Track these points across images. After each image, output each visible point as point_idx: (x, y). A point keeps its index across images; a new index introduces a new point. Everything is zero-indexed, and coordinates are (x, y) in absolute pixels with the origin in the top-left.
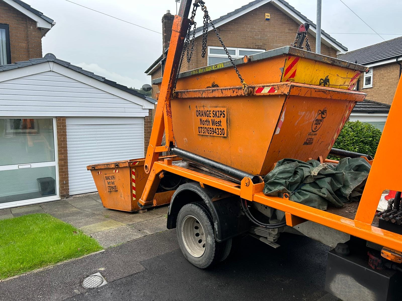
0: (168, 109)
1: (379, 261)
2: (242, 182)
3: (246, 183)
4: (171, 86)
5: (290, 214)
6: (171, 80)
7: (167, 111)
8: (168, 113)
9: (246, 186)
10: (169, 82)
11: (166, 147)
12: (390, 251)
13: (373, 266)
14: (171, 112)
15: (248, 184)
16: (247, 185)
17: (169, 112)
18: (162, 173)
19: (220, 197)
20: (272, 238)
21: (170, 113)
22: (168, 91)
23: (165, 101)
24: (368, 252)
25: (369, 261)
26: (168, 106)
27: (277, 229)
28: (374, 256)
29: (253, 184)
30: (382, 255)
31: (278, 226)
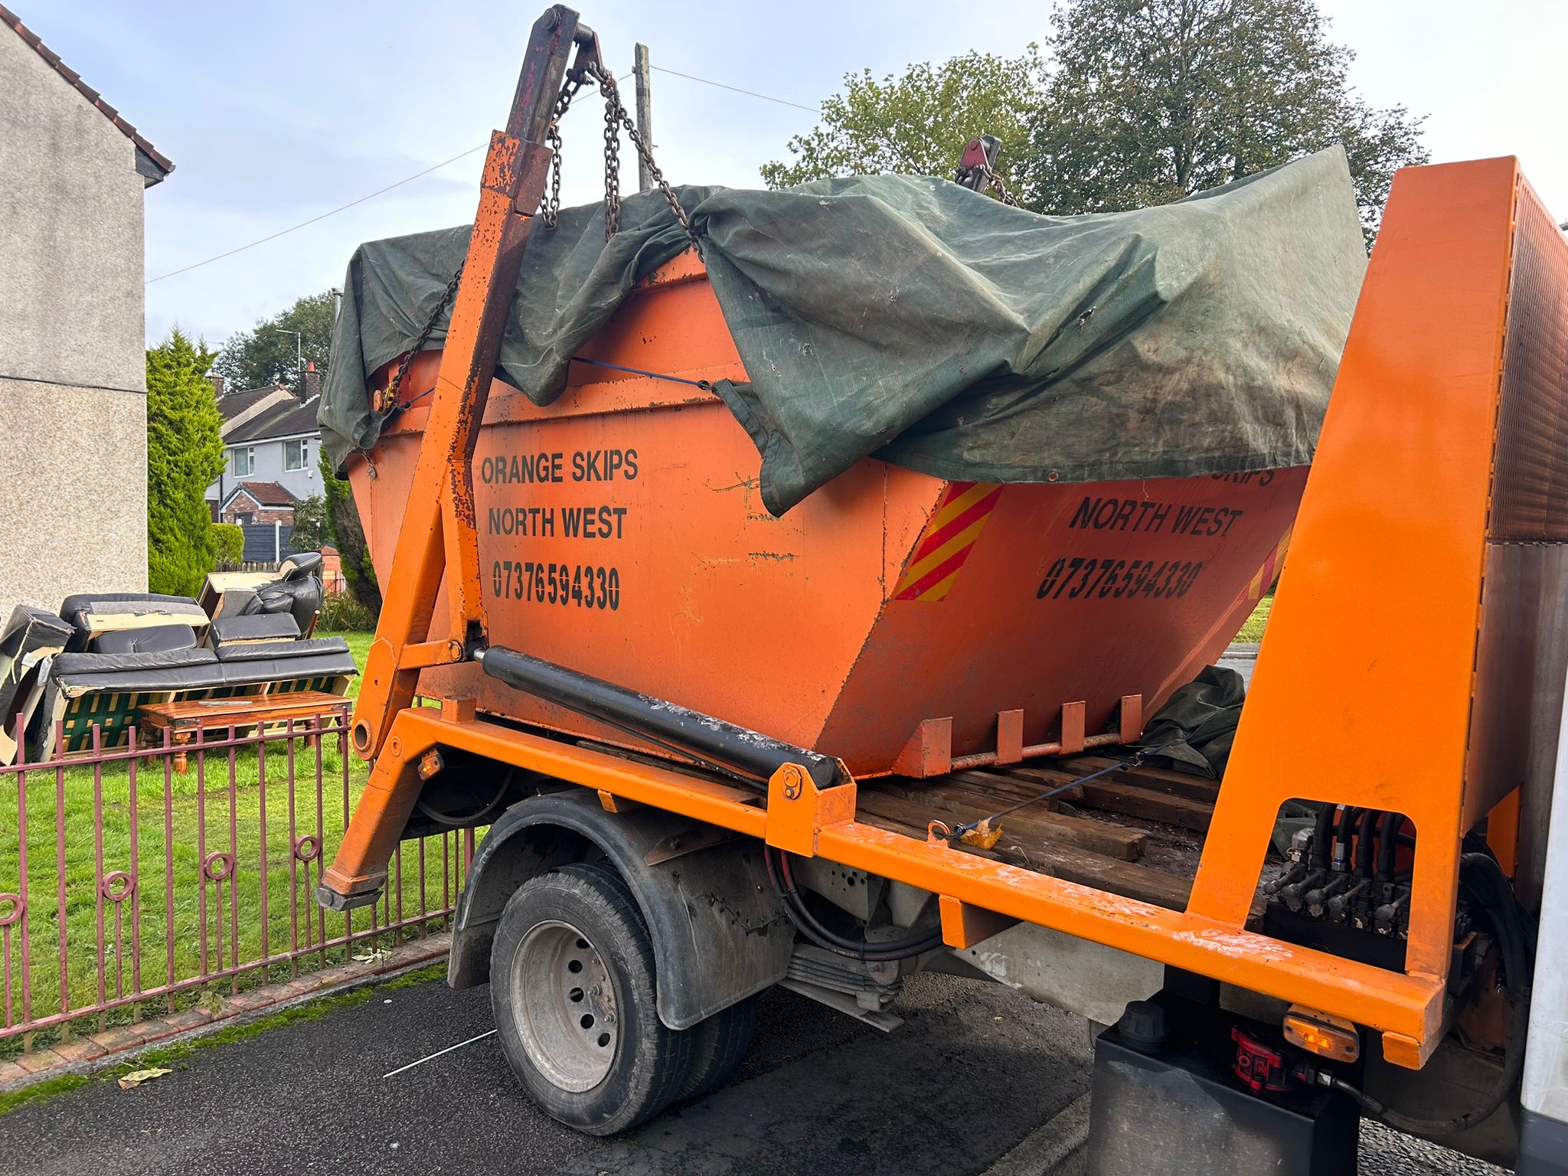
0: (462, 490)
1: (1277, 1060)
2: (775, 782)
3: (789, 788)
4: (474, 400)
5: (958, 901)
6: (476, 379)
7: (458, 500)
8: (461, 506)
9: (790, 797)
10: (469, 386)
11: (452, 645)
12: (1314, 1021)
13: (1253, 1078)
14: (472, 502)
15: (797, 791)
16: (793, 794)
17: (463, 504)
18: (434, 756)
19: (678, 847)
20: (875, 998)
21: (468, 508)
22: (461, 422)
23: (449, 460)
24: (1234, 1030)
25: (1240, 1062)
26: (459, 477)
27: (894, 964)
28: (1256, 1041)
29: (817, 791)
30: (1287, 1035)
31: (899, 954)
